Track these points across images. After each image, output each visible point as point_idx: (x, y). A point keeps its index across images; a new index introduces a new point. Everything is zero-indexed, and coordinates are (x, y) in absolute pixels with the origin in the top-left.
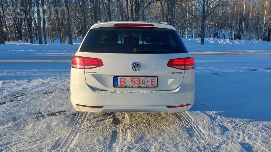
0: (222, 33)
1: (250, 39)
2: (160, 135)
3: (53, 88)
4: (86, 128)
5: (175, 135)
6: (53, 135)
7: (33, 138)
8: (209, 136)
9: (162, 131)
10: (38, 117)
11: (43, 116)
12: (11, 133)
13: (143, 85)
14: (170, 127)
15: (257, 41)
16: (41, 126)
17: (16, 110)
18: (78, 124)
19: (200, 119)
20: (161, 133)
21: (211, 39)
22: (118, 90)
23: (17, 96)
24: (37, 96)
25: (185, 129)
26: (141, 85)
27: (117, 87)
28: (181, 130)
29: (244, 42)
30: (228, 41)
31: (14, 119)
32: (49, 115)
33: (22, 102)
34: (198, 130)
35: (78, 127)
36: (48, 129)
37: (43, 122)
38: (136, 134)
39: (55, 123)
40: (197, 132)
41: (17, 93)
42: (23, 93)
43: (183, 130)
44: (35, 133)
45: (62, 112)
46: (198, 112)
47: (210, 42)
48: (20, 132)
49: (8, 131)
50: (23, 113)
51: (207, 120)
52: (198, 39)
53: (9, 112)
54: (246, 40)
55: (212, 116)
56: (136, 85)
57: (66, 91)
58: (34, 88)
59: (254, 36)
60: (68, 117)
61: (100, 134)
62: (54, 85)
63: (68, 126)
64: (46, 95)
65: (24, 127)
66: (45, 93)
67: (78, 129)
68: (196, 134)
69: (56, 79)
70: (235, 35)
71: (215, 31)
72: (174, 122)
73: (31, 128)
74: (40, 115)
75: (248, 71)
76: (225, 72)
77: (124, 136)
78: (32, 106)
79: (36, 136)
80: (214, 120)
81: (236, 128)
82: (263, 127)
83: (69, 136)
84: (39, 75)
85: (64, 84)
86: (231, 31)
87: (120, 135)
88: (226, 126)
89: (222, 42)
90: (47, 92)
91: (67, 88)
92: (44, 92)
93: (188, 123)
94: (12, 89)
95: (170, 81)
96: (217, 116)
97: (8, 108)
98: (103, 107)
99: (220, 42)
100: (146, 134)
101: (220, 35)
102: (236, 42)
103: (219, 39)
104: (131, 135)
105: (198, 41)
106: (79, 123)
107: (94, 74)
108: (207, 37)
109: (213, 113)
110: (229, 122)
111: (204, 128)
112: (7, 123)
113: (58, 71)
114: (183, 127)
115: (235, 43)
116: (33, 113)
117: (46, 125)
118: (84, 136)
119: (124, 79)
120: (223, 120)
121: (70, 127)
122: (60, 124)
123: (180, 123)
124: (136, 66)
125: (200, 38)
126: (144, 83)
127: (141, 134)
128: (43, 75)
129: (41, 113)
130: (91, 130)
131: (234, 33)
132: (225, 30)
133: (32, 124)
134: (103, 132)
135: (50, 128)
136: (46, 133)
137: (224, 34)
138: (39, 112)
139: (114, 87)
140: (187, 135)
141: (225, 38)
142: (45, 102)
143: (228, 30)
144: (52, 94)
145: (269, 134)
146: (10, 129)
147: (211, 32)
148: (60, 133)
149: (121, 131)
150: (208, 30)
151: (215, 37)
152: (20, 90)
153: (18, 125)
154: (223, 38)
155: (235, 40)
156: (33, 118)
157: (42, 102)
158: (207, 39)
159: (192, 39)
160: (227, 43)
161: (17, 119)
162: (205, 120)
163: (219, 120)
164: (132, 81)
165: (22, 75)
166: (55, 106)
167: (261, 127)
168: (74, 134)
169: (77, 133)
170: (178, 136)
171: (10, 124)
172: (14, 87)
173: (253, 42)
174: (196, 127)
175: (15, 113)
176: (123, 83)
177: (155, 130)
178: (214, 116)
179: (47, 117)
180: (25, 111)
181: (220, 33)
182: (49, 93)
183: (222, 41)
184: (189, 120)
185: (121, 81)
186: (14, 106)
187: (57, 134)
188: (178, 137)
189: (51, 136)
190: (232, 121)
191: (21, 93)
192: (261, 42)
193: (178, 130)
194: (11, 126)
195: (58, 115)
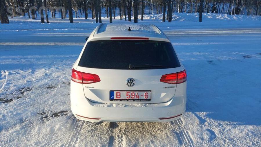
0: (221, 8)
1: (248, 14)
2: (153, 142)
3: (56, 81)
4: (86, 132)
5: (166, 142)
6: (57, 141)
7: (39, 144)
8: (197, 144)
9: (154, 137)
10: (42, 118)
11: (46, 117)
12: (18, 138)
13: (138, 98)
14: (162, 132)
15: (255, 16)
16: (46, 130)
17: (22, 109)
18: (79, 128)
19: (191, 122)
20: (154, 140)
21: (209, 14)
22: (114, 103)
23: (23, 91)
24: (40, 92)
25: (175, 135)
26: (135, 98)
27: (113, 100)
28: (172, 136)
29: (242, 17)
30: (226, 16)
31: (21, 121)
32: (52, 116)
33: (27, 100)
34: (188, 136)
35: (79, 130)
36: (52, 133)
37: (47, 125)
38: (130, 140)
39: (57, 127)
40: (186, 139)
41: (22, 87)
42: (28, 87)
43: (173, 136)
44: (40, 138)
45: (64, 111)
46: (189, 112)
47: (208, 17)
48: (27, 136)
49: (16, 136)
50: (29, 114)
51: (196, 124)
52: (196, 14)
53: (16, 112)
54: (244, 15)
55: (202, 118)
56: (131, 98)
57: (67, 85)
58: (38, 81)
59: (252, 10)
60: (69, 119)
61: (98, 141)
62: (56, 77)
63: (69, 130)
64: (49, 90)
65: (30, 131)
66: (48, 88)
67: (79, 134)
68: (186, 141)
69: (58, 69)
70: (233, 9)
71: (214, 5)
72: (166, 126)
73: (37, 132)
74: (44, 116)
75: (242, 58)
76: (219, 60)
77: (120, 143)
78: (36, 105)
79: (41, 142)
80: (203, 124)
81: (223, 134)
82: (248, 133)
83: (71, 141)
84: (42, 63)
85: (65, 76)
86: (230, 5)
87: (116, 141)
88: (213, 131)
89: (220, 18)
90: (50, 86)
91: (68, 81)
92: (47, 86)
93: (179, 127)
94: (18, 82)
95: (163, 94)
96: (206, 119)
97: (15, 106)
98: (100, 119)
99: (218, 17)
100: (140, 141)
101: (219, 10)
102: (235, 17)
103: (217, 14)
104: (126, 142)
105: (197, 16)
106: (79, 126)
107: (92, 89)
108: (205, 13)
109: (202, 114)
110: (217, 126)
111: (193, 133)
112: (15, 125)
113: (60, 58)
114: (174, 132)
115: (233, 18)
116: (38, 113)
117: (50, 128)
118: (84, 142)
119: (120, 93)
120: (211, 124)
121: (71, 131)
122: (62, 128)
123: (172, 127)
124: (131, 82)
125: (199, 13)
126: (138, 97)
127: (135, 140)
128: (46, 62)
129: (45, 113)
130: (90, 135)
131: (232, 7)
132: (224, 5)
133: (37, 127)
134: (101, 138)
135: (53, 133)
136: (49, 138)
137: (223, 8)
138: (43, 112)
139: (110, 100)
140: (177, 142)
141: (223, 13)
142: (48, 100)
143: (227, 4)
144: (55, 89)
145: (252, 142)
146: (18, 133)
147: (210, 6)
148: (62, 139)
149: (117, 137)
150: (206, 4)
151: (214, 12)
152: (25, 84)
153: (25, 128)
154: (221, 13)
155: (233, 15)
156: (38, 120)
157: (46, 99)
158: (205, 14)
159: (190, 14)
160: (225, 18)
161: (23, 120)
162: (195, 123)
163: (208, 123)
164: (127, 95)
165: (26, 63)
166: (58, 104)
167: (246, 132)
168: (75, 140)
169: (77, 138)
170: (168, 143)
171: (18, 127)
172: (19, 79)
173: (251, 17)
174: (186, 132)
175: (22, 113)
176: (119, 96)
177: (148, 136)
178: (203, 119)
179: (50, 118)
180: (30, 111)
181: (218, 7)
182: (52, 87)
183: (220, 16)
184: (180, 123)
185: (117, 95)
186: (20, 104)
187: (59, 139)
188: (169, 145)
189: (55, 142)
190: (220, 125)
191: (26, 88)
192: (259, 17)
193: (169, 136)
194: (19, 129)
195: (60, 115)
